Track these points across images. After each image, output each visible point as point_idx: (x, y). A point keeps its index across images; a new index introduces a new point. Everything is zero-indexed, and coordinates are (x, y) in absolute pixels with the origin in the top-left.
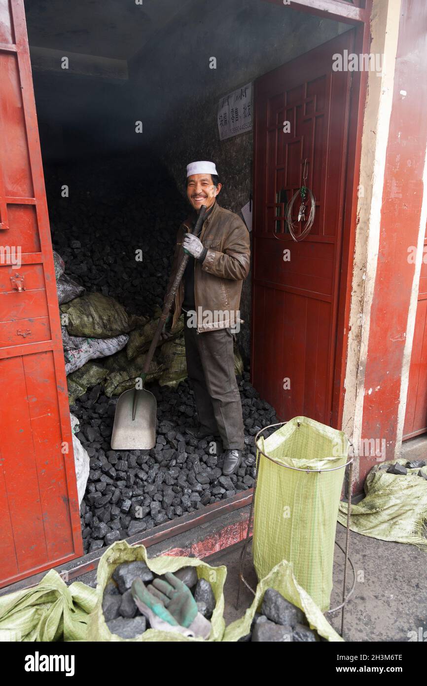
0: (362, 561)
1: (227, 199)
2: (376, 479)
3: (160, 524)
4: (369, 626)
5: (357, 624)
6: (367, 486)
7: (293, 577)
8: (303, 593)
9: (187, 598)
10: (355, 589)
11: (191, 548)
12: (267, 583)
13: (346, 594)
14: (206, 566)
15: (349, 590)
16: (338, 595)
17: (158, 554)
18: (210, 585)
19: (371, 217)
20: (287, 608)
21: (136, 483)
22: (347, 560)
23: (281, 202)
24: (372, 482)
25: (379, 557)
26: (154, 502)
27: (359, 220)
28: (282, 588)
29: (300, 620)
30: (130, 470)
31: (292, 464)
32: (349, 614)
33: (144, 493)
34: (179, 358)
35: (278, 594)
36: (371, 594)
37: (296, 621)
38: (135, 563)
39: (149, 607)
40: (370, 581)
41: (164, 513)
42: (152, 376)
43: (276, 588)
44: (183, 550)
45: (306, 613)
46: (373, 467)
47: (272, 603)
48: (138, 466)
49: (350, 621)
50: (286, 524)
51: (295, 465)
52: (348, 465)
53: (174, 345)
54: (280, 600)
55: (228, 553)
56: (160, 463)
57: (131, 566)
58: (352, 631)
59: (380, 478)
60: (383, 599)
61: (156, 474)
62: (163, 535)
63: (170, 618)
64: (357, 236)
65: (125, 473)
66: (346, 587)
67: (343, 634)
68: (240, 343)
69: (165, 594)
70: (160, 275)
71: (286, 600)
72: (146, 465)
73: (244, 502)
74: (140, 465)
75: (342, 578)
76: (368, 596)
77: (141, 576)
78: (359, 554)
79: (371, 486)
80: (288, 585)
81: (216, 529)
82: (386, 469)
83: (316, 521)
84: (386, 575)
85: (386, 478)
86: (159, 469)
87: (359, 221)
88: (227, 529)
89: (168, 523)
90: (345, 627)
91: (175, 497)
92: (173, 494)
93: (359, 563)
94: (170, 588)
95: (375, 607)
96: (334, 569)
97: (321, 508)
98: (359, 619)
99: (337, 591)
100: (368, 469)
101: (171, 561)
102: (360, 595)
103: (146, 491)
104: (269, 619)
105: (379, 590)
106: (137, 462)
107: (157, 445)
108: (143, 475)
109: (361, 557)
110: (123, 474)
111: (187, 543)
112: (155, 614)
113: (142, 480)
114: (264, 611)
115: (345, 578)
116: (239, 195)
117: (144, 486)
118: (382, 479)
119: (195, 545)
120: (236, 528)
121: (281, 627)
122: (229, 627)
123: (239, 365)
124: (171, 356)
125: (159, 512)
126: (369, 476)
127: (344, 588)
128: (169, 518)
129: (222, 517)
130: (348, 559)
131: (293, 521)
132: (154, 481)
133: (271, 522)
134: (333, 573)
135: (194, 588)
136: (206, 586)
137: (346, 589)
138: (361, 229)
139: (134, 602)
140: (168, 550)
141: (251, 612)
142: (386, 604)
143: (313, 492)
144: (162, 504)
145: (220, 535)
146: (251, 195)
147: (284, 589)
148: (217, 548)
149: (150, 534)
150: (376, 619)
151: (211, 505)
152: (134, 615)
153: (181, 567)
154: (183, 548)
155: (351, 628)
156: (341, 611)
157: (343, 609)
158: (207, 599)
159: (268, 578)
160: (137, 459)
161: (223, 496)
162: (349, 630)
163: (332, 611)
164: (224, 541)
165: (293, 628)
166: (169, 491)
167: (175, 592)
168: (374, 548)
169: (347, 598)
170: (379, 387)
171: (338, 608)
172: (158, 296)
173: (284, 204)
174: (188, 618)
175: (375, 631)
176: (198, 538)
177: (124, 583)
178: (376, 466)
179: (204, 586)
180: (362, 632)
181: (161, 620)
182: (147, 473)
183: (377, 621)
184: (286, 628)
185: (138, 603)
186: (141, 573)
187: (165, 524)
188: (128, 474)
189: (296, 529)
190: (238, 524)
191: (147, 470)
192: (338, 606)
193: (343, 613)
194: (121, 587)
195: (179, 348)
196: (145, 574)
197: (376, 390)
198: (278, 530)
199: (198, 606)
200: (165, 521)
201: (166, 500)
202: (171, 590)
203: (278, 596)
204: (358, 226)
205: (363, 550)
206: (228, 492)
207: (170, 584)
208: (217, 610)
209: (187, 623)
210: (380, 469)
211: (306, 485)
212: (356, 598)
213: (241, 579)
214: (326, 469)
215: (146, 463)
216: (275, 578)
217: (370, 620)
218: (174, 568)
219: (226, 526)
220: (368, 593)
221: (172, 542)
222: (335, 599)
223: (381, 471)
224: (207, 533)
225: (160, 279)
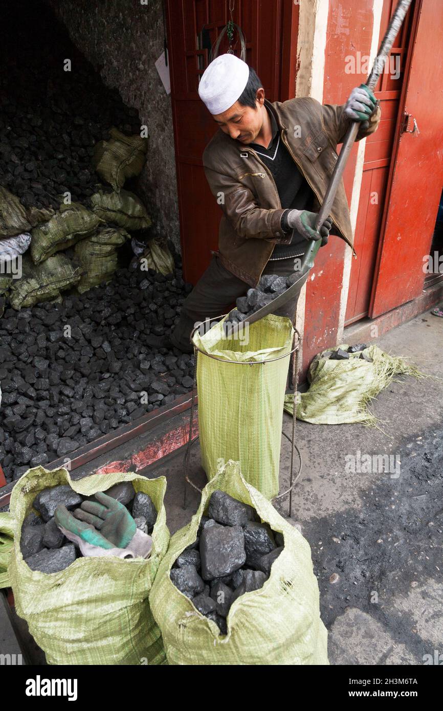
0: (307, 446)
1: (136, 51)
2: (319, 367)
3: (94, 440)
4: (316, 504)
5: (304, 504)
6: (311, 375)
7: (241, 475)
8: (252, 490)
9: (124, 515)
10: (302, 473)
11: (131, 459)
12: (213, 486)
13: (293, 478)
14: (143, 479)
15: (296, 475)
16: (286, 481)
17: (94, 470)
18: (149, 497)
19: (314, 59)
20: (236, 508)
21: (61, 401)
22: (294, 447)
23: (203, 48)
24: (315, 370)
25: (324, 440)
26: (84, 419)
27: (299, 65)
28: (229, 488)
29: (250, 517)
30: (53, 388)
31: (234, 358)
32: (297, 496)
33: (72, 411)
34: (98, 259)
35: (226, 495)
36: (317, 475)
37: (246, 519)
38: (58, 488)
39: (76, 534)
40: (316, 463)
41: (97, 428)
42: (68, 282)
43: (223, 489)
44: (123, 462)
45: (257, 510)
46: (316, 356)
47: (220, 506)
48: (63, 383)
49: (298, 503)
50: (233, 420)
51: (238, 358)
52: (293, 353)
53: (90, 243)
54: (228, 501)
55: (172, 458)
56: (87, 377)
57: (53, 493)
58: (300, 511)
59: (323, 366)
60: (329, 477)
61: (84, 389)
62: (98, 451)
63: (103, 541)
64: (297, 87)
65: (47, 392)
66: (293, 473)
67: (292, 514)
68: (169, 238)
69: (97, 516)
70: (60, 156)
71: (234, 500)
72: (71, 380)
73: (185, 406)
74: (64, 381)
75: (289, 464)
76: (315, 477)
77: (66, 501)
78: (304, 440)
79: (314, 374)
80: (236, 484)
81: (157, 436)
82: (329, 356)
83: (263, 415)
84: (330, 455)
85: (329, 364)
86: (87, 383)
87: (299, 67)
88: (169, 434)
89: (102, 437)
90: (293, 509)
91: (109, 410)
92: (106, 407)
93: (305, 448)
94: (102, 508)
95: (321, 486)
96: (281, 458)
97: (267, 401)
98: (307, 500)
99: (284, 477)
100: (311, 357)
101: (102, 480)
102: (306, 477)
103: (74, 408)
104: (217, 522)
105: (324, 470)
106: (60, 379)
107: (82, 357)
108: (68, 392)
109: (306, 443)
110: (45, 393)
111: (126, 455)
112: (85, 541)
113: (68, 397)
114: (211, 514)
115: (292, 464)
116: (151, 44)
117: (71, 403)
118: (326, 366)
119: (136, 456)
120: (179, 432)
121: (231, 528)
122: (174, 536)
123: (170, 262)
124: (88, 257)
125: (91, 428)
126: (312, 364)
127: (291, 473)
128: (102, 432)
129: (163, 424)
130: (296, 447)
131: (240, 416)
132: (83, 397)
133: (217, 422)
134: (280, 461)
135: (131, 505)
136: (145, 499)
137: (293, 474)
138: (302, 77)
139: (60, 531)
140: (106, 465)
141: (197, 518)
142: (331, 482)
143: (258, 386)
144: (93, 419)
145: (162, 443)
146: (165, 42)
147: (232, 488)
148: (160, 455)
149: (83, 452)
150: (322, 496)
151: (150, 413)
152: (61, 544)
153: (114, 484)
154: (123, 460)
155: (299, 508)
156: (289, 495)
157: (291, 492)
158: (147, 512)
159: (214, 481)
160: (61, 375)
161: (162, 403)
162: (298, 510)
163: (280, 496)
164: (167, 448)
165: (244, 527)
166: (101, 405)
167: (108, 512)
168: (318, 432)
169: (294, 482)
170: (322, 272)
171: (286, 492)
172: (62, 183)
173: (207, 50)
174: (126, 537)
175: (322, 507)
176: (137, 448)
177: (47, 511)
178: (319, 354)
179: (142, 499)
180: (310, 510)
181: (92, 546)
182: (73, 389)
183: (324, 498)
184: (236, 529)
185: (64, 531)
186: (67, 498)
187: (99, 439)
188: (51, 392)
189: (243, 425)
190: (180, 428)
191: (73, 385)
192: (286, 491)
193: (291, 496)
194: (45, 515)
195: (97, 248)
196: (72, 498)
197: (319, 275)
198: (226, 428)
199: (136, 522)
200: (99, 436)
201: (96, 414)
202: (104, 511)
203: (226, 497)
204: (299, 74)
205: (308, 436)
206: (166, 398)
207: (102, 504)
208: (158, 525)
209: (124, 542)
210: (323, 356)
211: (251, 378)
212: (303, 480)
213: (186, 480)
214: (270, 359)
215: (72, 378)
216: (221, 480)
217: (317, 499)
218: (106, 486)
219: (168, 432)
220: (314, 475)
221: (110, 456)
222: (282, 484)
223: (324, 359)
224: (148, 441)
225: (62, 162)
